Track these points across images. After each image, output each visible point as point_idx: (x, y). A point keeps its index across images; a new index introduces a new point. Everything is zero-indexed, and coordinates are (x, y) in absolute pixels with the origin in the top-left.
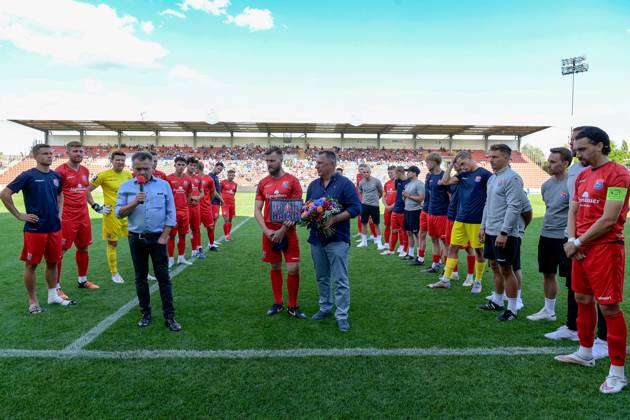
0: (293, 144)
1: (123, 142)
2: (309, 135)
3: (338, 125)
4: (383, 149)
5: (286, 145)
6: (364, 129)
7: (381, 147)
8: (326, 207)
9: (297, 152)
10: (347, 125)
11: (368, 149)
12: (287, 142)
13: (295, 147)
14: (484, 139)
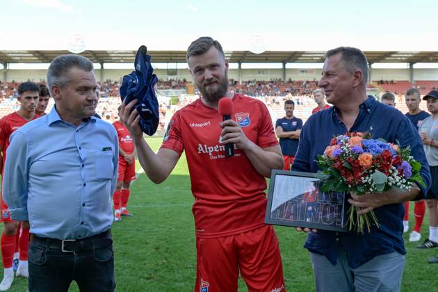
0: (180, 77)
3: (235, 53)
4: (290, 81)
5: (170, 78)
6: (267, 57)
7: (287, 79)
9: (184, 87)
10: (246, 52)
11: (272, 82)
12: (172, 75)
13: (181, 80)
14: (408, 67)
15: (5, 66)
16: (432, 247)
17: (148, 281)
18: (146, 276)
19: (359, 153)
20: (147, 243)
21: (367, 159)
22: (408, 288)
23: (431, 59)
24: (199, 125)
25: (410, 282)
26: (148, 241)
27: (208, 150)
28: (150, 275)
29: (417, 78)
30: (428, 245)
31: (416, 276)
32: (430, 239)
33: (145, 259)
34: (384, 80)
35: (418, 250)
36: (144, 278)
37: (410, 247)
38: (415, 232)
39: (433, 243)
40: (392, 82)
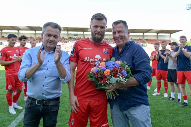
0: (78, 36)
1: (3, 35)
2: (85, 33)
8: (114, 73)
11: (110, 39)
12: (76, 36)
13: (79, 38)
14: (156, 35)
15: (18, 31)
16: (172, 100)
17: (66, 112)
18: (65, 110)
19: (104, 70)
20: (66, 96)
21: (108, 72)
22: (166, 117)
23: (164, 32)
24: (87, 49)
25: (167, 114)
26: (66, 95)
27: (90, 60)
28: (67, 109)
29: (159, 38)
30: (170, 99)
31: (168, 112)
32: (171, 97)
33: (65, 103)
34: (148, 39)
35: (167, 101)
36: (65, 111)
37: (164, 100)
38: (166, 93)
39: (172, 98)
40: (151, 40)
